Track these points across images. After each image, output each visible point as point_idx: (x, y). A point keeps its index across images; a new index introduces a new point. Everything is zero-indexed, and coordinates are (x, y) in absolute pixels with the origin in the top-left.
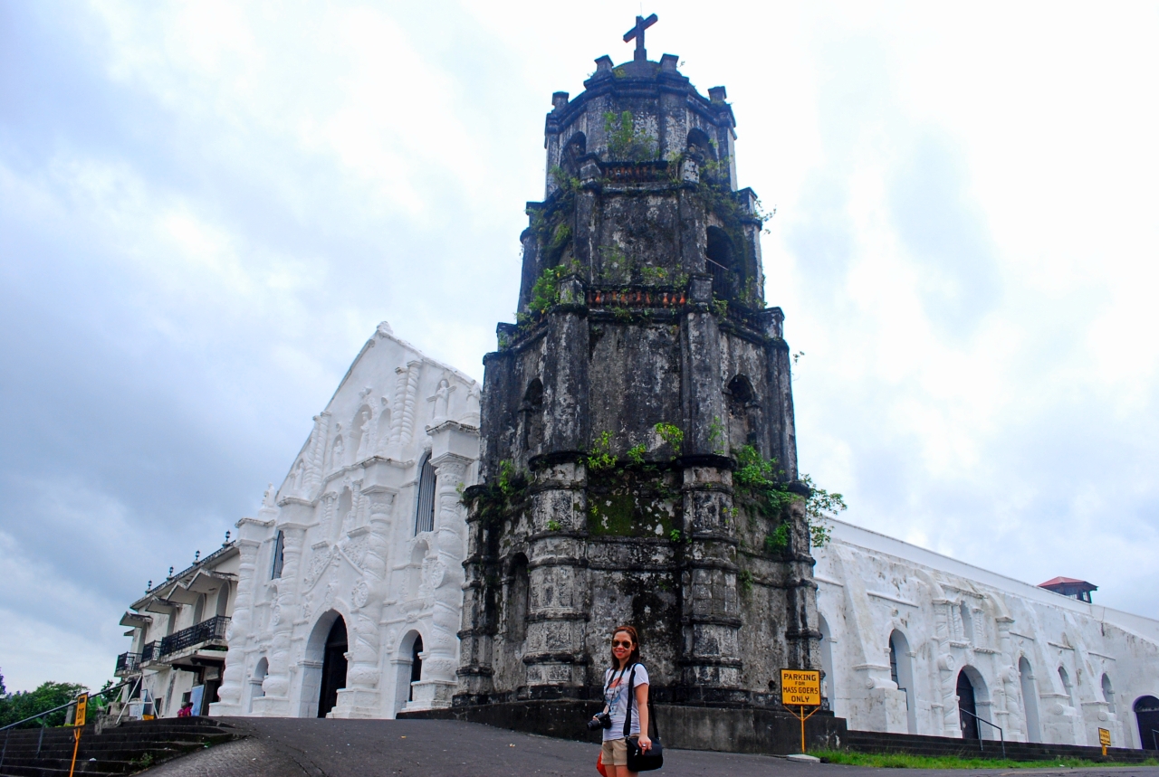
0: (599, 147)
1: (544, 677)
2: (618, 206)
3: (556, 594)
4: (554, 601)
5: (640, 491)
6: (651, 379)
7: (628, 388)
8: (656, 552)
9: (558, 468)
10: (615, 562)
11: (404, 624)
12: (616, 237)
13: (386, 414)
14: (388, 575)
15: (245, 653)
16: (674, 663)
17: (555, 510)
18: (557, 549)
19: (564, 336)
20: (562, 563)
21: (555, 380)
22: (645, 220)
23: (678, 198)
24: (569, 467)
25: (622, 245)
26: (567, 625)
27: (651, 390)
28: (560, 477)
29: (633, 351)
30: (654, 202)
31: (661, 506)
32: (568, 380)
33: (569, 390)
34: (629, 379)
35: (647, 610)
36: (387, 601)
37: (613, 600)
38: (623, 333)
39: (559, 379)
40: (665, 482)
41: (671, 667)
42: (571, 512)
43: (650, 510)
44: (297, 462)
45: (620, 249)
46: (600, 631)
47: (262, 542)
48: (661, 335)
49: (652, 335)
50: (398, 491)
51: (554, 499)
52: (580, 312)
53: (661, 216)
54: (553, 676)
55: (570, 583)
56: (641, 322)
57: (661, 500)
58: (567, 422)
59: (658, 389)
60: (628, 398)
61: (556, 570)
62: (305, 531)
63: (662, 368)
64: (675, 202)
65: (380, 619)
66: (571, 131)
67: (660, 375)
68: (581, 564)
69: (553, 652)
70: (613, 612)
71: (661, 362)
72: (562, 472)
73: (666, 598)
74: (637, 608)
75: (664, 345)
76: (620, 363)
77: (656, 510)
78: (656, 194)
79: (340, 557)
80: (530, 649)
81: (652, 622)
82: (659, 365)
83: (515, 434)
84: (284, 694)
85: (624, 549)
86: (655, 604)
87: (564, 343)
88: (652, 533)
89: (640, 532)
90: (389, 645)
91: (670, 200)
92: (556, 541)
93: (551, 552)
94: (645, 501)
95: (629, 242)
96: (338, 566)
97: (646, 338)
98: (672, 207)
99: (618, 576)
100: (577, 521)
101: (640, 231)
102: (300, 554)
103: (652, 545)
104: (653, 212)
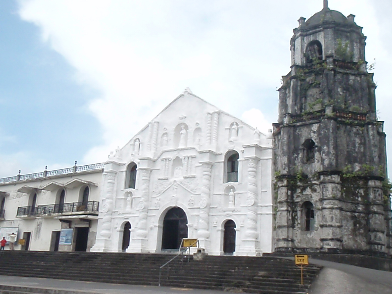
0: (330, 51)
1: (332, 245)
2: (339, 77)
3: (334, 218)
4: (334, 221)
5: (353, 185)
6: (354, 146)
7: (348, 148)
8: (359, 207)
9: (333, 176)
10: (348, 209)
11: (223, 216)
12: (339, 90)
13: (198, 129)
14: (212, 197)
15: (112, 218)
16: (366, 243)
17: (333, 190)
18: (334, 204)
19: (331, 128)
20: (337, 208)
21: (329, 144)
22: (349, 84)
23: (360, 78)
24: (336, 176)
25: (341, 93)
26: (338, 229)
27: (354, 150)
28: (333, 179)
29: (349, 135)
30: (352, 78)
31: (360, 191)
32: (333, 145)
33: (334, 148)
34: (348, 146)
35: (358, 225)
36: (211, 206)
37: (348, 221)
38: (346, 128)
39: (330, 144)
40: (361, 183)
41: (365, 244)
42: (338, 192)
43: (357, 192)
44: (135, 138)
45: (340, 95)
46: (344, 231)
47: (118, 171)
48: (357, 130)
49: (354, 130)
50: (214, 164)
51: (332, 187)
52: (335, 119)
53: (354, 83)
54: (335, 245)
55: (339, 215)
56: (351, 125)
57: (359, 189)
58: (333, 160)
59: (357, 150)
60: (348, 152)
61: (334, 211)
62: (151, 171)
63: (358, 142)
64: (359, 79)
65: (209, 213)
66: (312, 38)
67: (357, 145)
68: (341, 209)
69: (334, 238)
70: (348, 225)
71: (358, 140)
72: (334, 178)
73: (363, 222)
74: (355, 225)
75: (359, 134)
76: (345, 139)
77: (358, 192)
78: (353, 75)
79: (177, 185)
80: (324, 236)
81: (359, 229)
82: (357, 141)
83: (297, 157)
84: (146, 237)
85: (350, 205)
86: (360, 224)
87: (331, 131)
88: (357, 200)
89: (354, 200)
90: (215, 223)
91: (357, 78)
92: (334, 201)
93: (332, 205)
94: (356, 188)
95: (344, 93)
96: (176, 189)
97: (353, 131)
98: (358, 81)
99: (349, 213)
100: (339, 195)
101: (347, 89)
102: (149, 181)
103: (358, 204)
104: (351, 82)
